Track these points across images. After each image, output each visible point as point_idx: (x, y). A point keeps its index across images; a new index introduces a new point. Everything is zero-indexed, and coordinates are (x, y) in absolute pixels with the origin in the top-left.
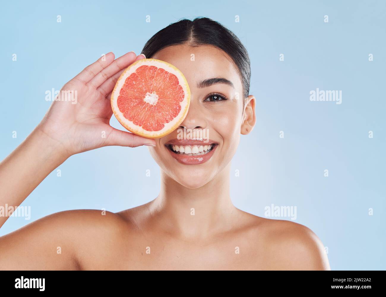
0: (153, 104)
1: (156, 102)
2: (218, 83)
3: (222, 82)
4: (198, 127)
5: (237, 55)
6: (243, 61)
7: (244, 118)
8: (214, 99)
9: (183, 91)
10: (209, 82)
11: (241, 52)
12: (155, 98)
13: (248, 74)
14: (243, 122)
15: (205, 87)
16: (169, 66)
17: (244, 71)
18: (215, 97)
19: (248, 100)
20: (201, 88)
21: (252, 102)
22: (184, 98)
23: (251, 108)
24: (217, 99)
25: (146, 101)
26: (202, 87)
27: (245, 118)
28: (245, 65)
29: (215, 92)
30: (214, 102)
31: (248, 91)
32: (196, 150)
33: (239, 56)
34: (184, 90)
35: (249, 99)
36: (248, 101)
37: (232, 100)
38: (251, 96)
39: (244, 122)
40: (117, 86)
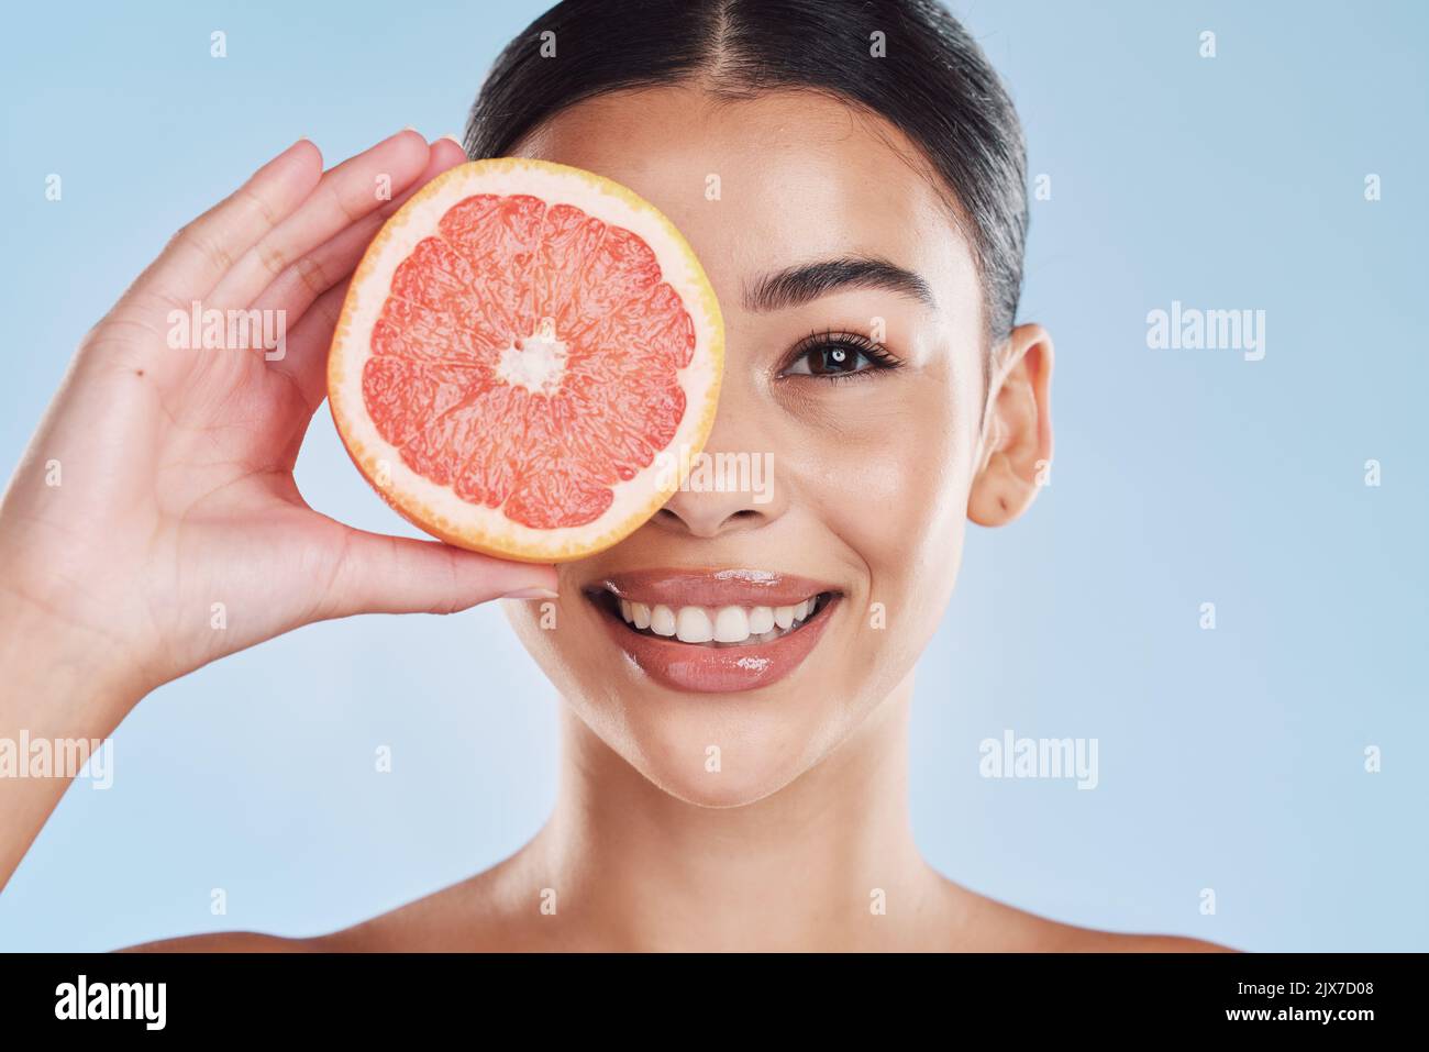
0: (542, 391)
1: (559, 377)
2: (849, 286)
3: (872, 281)
4: (743, 514)
5: (955, 131)
6: (987, 162)
7: (986, 448)
8: (831, 361)
9: (686, 315)
10: (804, 283)
11: (977, 116)
12: (553, 358)
13: (1011, 222)
14: (981, 464)
15: (782, 304)
16: (604, 192)
17: (993, 212)
18: (835, 354)
19: (1013, 353)
20: (761, 310)
21: (1035, 358)
22: (693, 346)
23: (1029, 388)
24: (847, 366)
25: (508, 375)
26: (769, 306)
27: (997, 441)
28: (1000, 179)
29: (833, 328)
30: (829, 381)
31: (1013, 307)
32: (735, 625)
33: (964, 136)
34: (689, 306)
35: (1014, 350)
36: (1012, 359)
37: (925, 367)
38: (1028, 328)
39: (991, 462)
40: (355, 309)
